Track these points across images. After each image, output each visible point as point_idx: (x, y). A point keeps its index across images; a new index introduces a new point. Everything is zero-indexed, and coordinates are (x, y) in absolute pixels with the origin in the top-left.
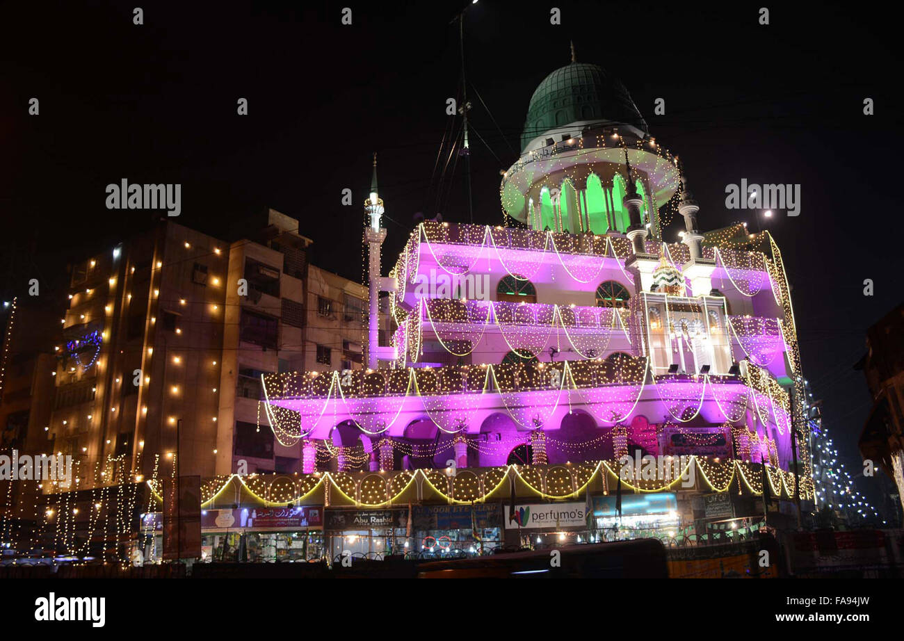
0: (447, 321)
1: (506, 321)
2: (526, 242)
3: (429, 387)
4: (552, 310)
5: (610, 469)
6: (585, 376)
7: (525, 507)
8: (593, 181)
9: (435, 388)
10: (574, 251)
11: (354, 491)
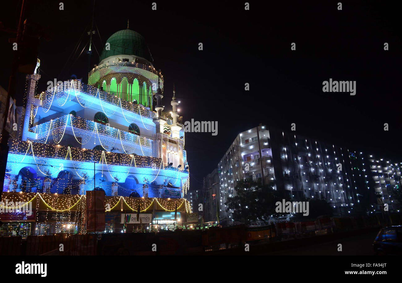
0: (78, 127)
1: (101, 132)
2: (111, 100)
3: (76, 157)
4: (117, 132)
5: (157, 201)
6: (140, 162)
7: (129, 214)
8: (136, 81)
9: (79, 158)
10: (128, 108)
11: (52, 203)
